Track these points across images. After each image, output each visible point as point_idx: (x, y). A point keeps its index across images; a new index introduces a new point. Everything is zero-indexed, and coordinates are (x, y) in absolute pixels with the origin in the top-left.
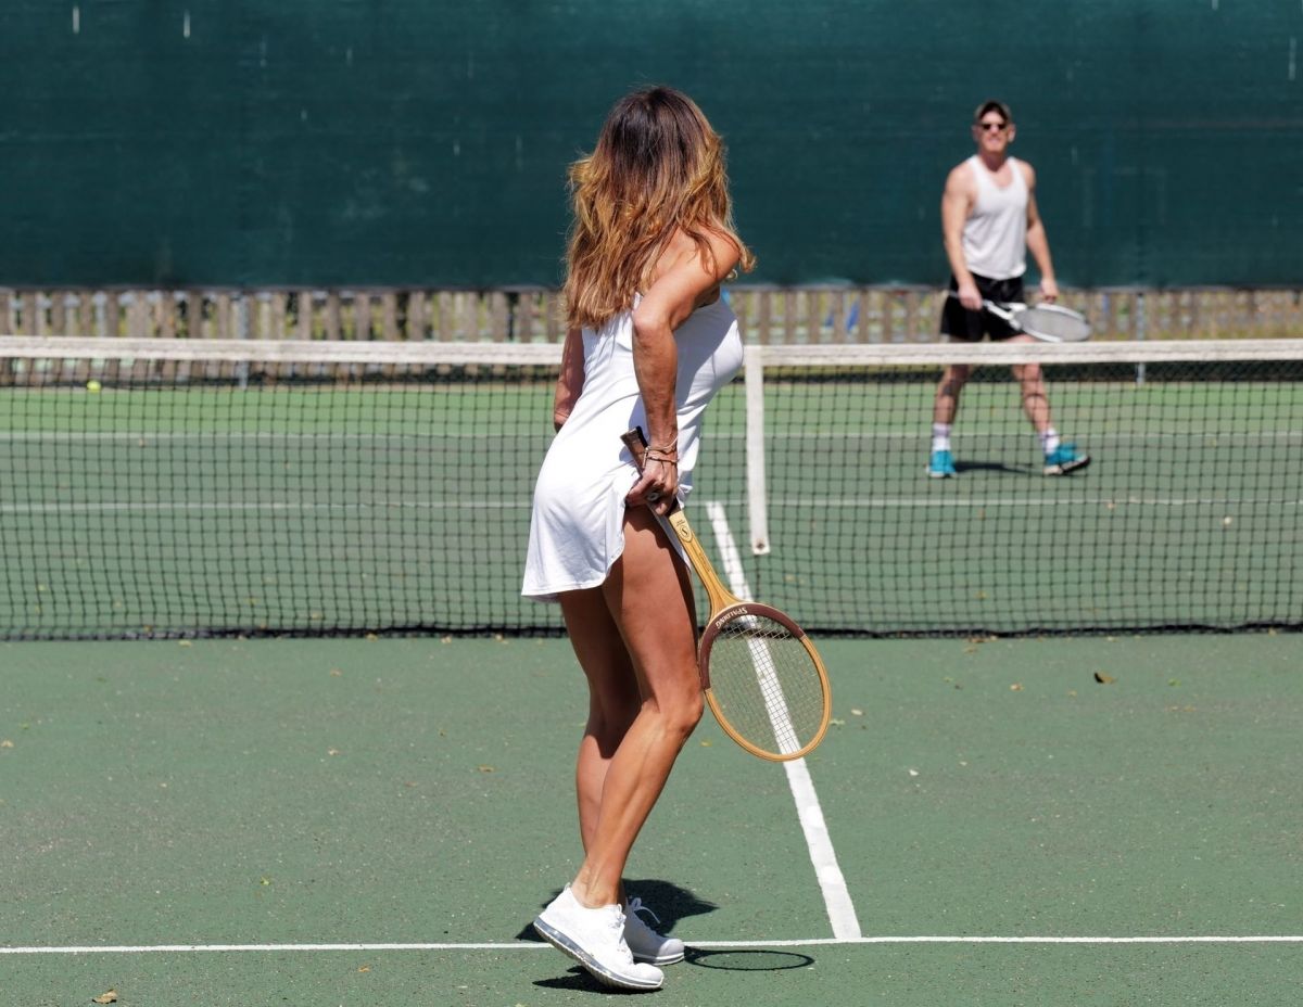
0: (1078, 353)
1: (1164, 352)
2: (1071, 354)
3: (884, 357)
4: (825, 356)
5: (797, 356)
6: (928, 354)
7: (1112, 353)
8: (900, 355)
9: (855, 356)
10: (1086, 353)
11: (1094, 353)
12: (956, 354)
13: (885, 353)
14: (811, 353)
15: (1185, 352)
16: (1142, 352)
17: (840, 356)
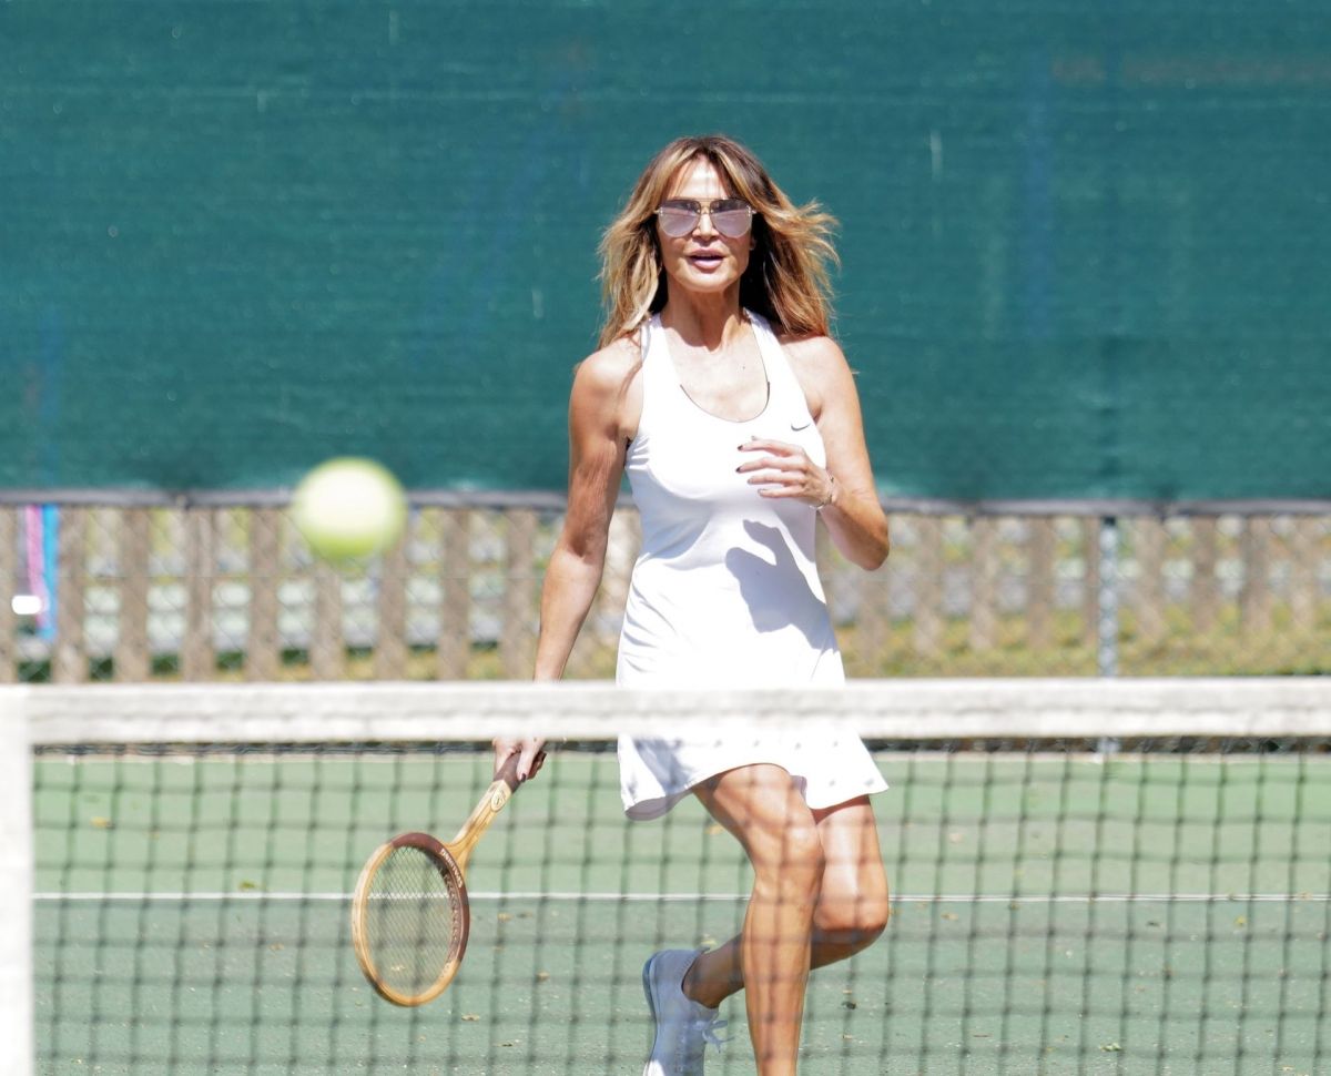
0: (902, 712)
1: (1137, 710)
2: (882, 713)
3: (367, 718)
4: (205, 718)
5: (128, 717)
6: (490, 713)
7: (996, 711)
8: (410, 715)
9: (287, 717)
10: (924, 712)
11: (946, 710)
12: (567, 712)
13: (370, 708)
14: (170, 708)
15: (1196, 711)
16: (1078, 709)
17: (247, 716)
